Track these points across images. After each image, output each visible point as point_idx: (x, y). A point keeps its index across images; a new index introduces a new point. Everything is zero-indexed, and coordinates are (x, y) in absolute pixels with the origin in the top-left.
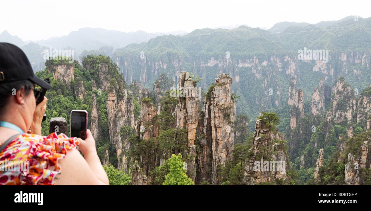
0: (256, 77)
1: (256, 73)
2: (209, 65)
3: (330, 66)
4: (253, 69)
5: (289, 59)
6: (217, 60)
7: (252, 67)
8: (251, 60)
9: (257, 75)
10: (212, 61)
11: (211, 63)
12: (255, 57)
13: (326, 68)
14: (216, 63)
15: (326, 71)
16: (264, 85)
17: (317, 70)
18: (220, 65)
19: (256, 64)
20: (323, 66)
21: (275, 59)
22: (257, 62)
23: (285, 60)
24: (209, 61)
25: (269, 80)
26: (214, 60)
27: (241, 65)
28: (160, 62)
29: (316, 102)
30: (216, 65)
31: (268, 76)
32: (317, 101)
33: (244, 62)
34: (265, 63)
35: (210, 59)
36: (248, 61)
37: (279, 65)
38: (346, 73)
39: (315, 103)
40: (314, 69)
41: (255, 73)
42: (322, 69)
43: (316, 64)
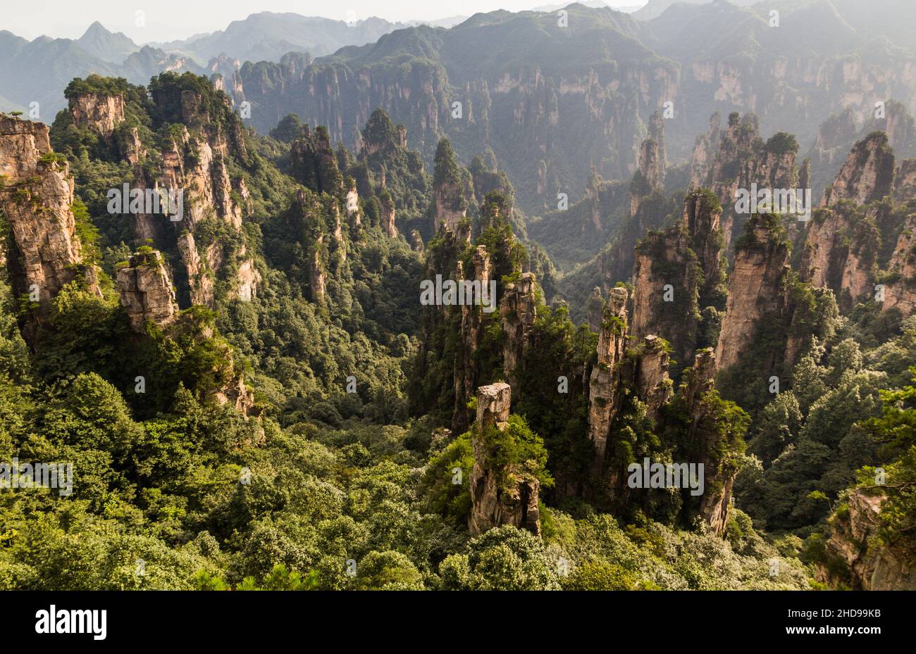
0: (593, 113)
1: (594, 105)
2: (501, 89)
3: (751, 88)
4: (587, 96)
5: (665, 74)
6: (517, 79)
7: (586, 93)
8: (585, 77)
9: (595, 111)
10: (505, 81)
11: (505, 86)
12: (592, 72)
13: (741, 92)
14: (515, 85)
15: (740, 100)
16: (608, 131)
17: (724, 97)
18: (521, 89)
19: (593, 87)
20: (734, 90)
21: (636, 76)
22: (596, 81)
23: (656, 78)
24: (501, 81)
25: (619, 121)
26: (511, 79)
27: (564, 89)
28: (397, 85)
29: (698, 165)
30: (514, 91)
31: (618, 111)
32: (701, 163)
33: (572, 82)
34: (614, 85)
35: (503, 77)
36: (580, 81)
37: (644, 88)
38: (782, 103)
39: (698, 168)
40: (716, 97)
41: (591, 105)
42: (733, 95)
43: (722, 86)
